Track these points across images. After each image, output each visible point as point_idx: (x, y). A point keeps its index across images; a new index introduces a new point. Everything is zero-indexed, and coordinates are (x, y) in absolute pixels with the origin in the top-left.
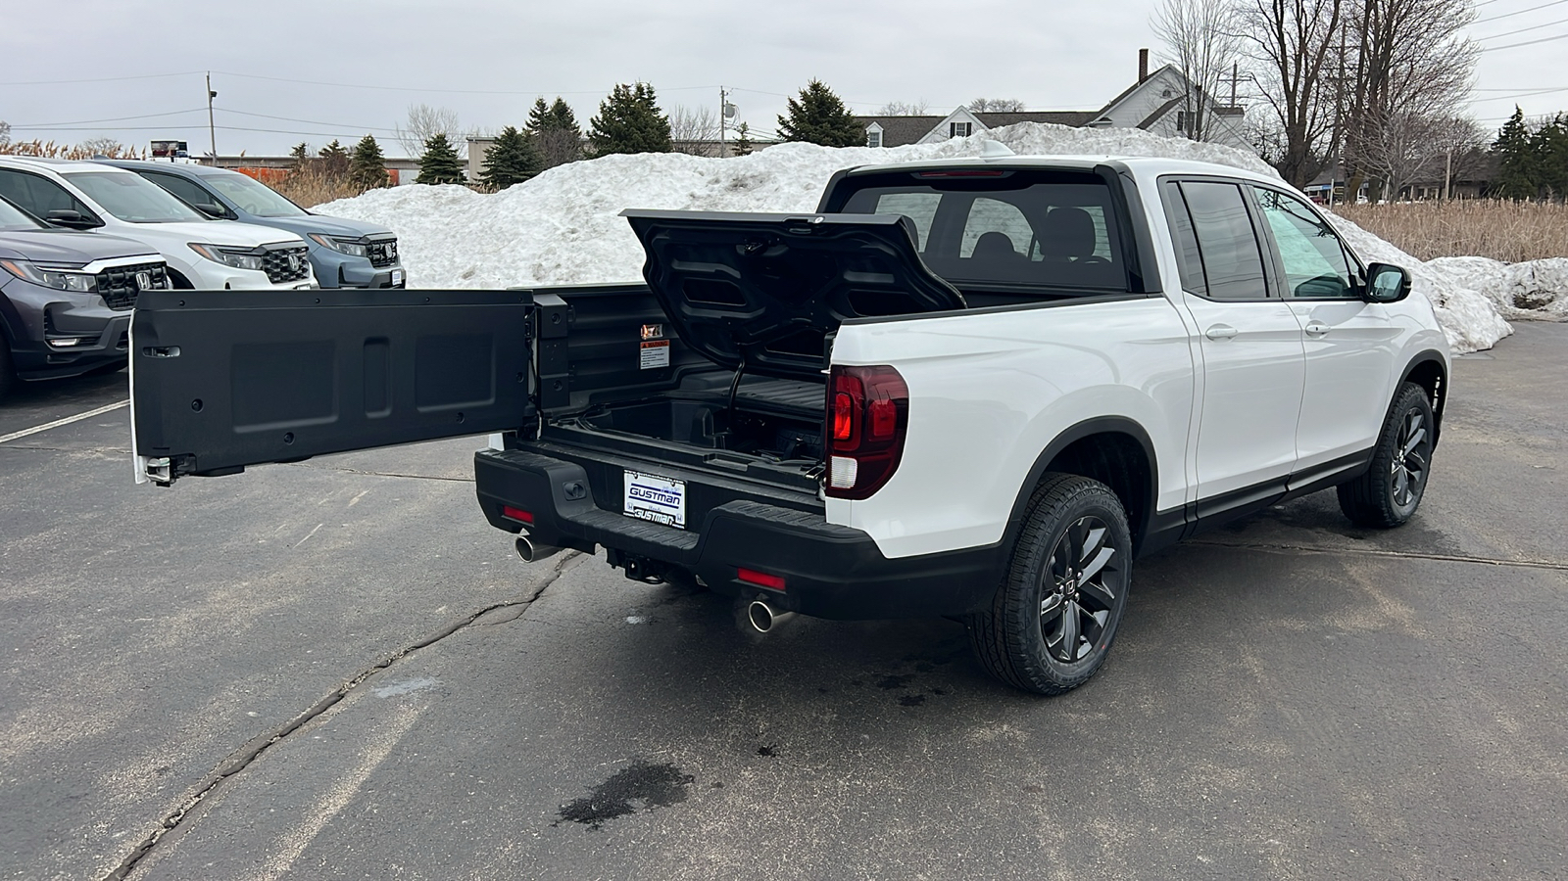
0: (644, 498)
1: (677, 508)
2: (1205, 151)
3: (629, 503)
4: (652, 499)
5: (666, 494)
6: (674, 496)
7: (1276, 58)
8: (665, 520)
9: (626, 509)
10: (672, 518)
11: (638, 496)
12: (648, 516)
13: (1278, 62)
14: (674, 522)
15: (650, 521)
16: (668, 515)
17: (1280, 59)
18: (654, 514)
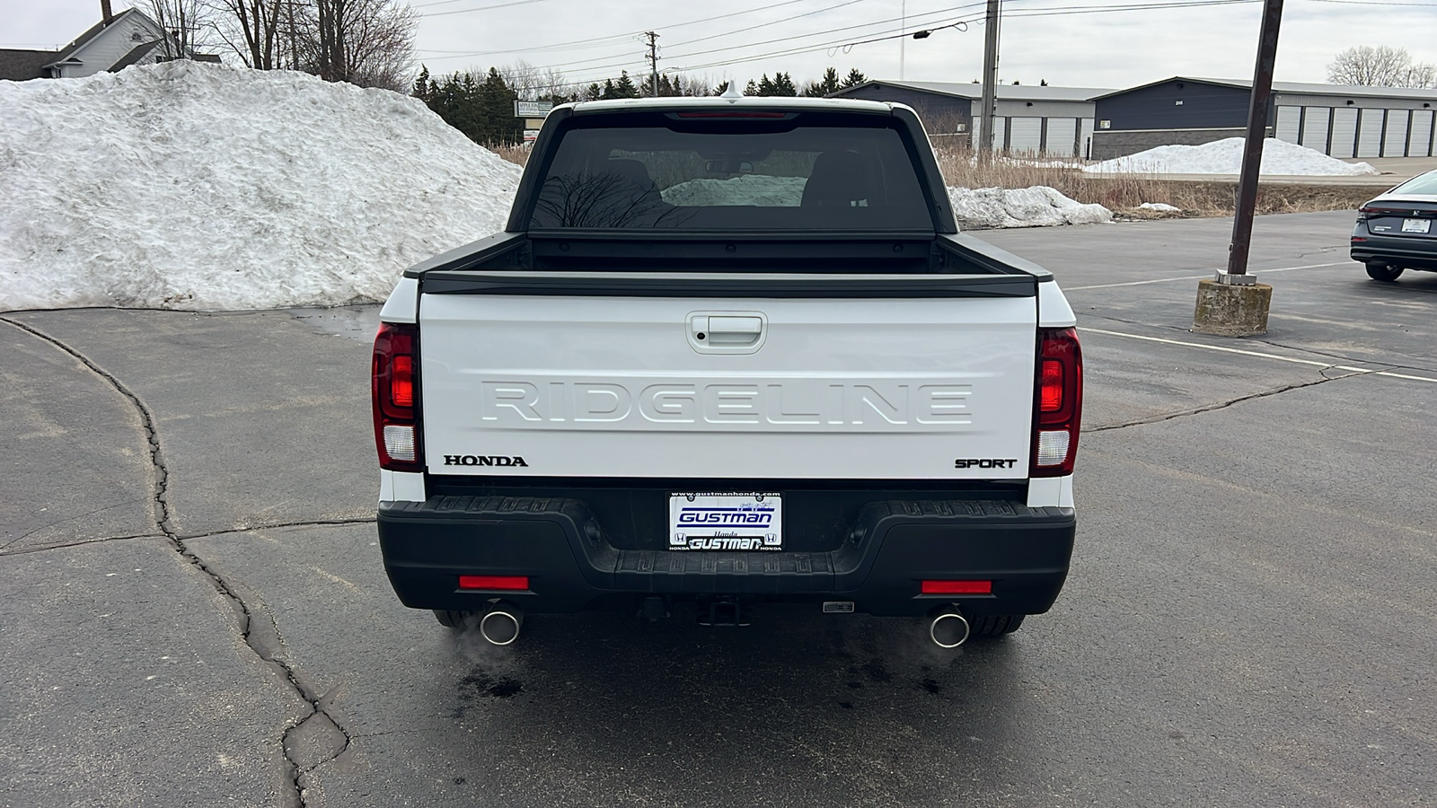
0: (706, 523)
1: (767, 526)
2: (379, 96)
3: (677, 535)
4: (721, 522)
5: (747, 513)
6: (760, 513)
7: (235, 9)
8: (747, 545)
9: (672, 543)
10: (758, 541)
11: (695, 522)
12: (716, 544)
13: (238, 14)
14: (763, 545)
15: (721, 550)
16: (751, 538)
17: (239, 10)
18: (725, 541)
